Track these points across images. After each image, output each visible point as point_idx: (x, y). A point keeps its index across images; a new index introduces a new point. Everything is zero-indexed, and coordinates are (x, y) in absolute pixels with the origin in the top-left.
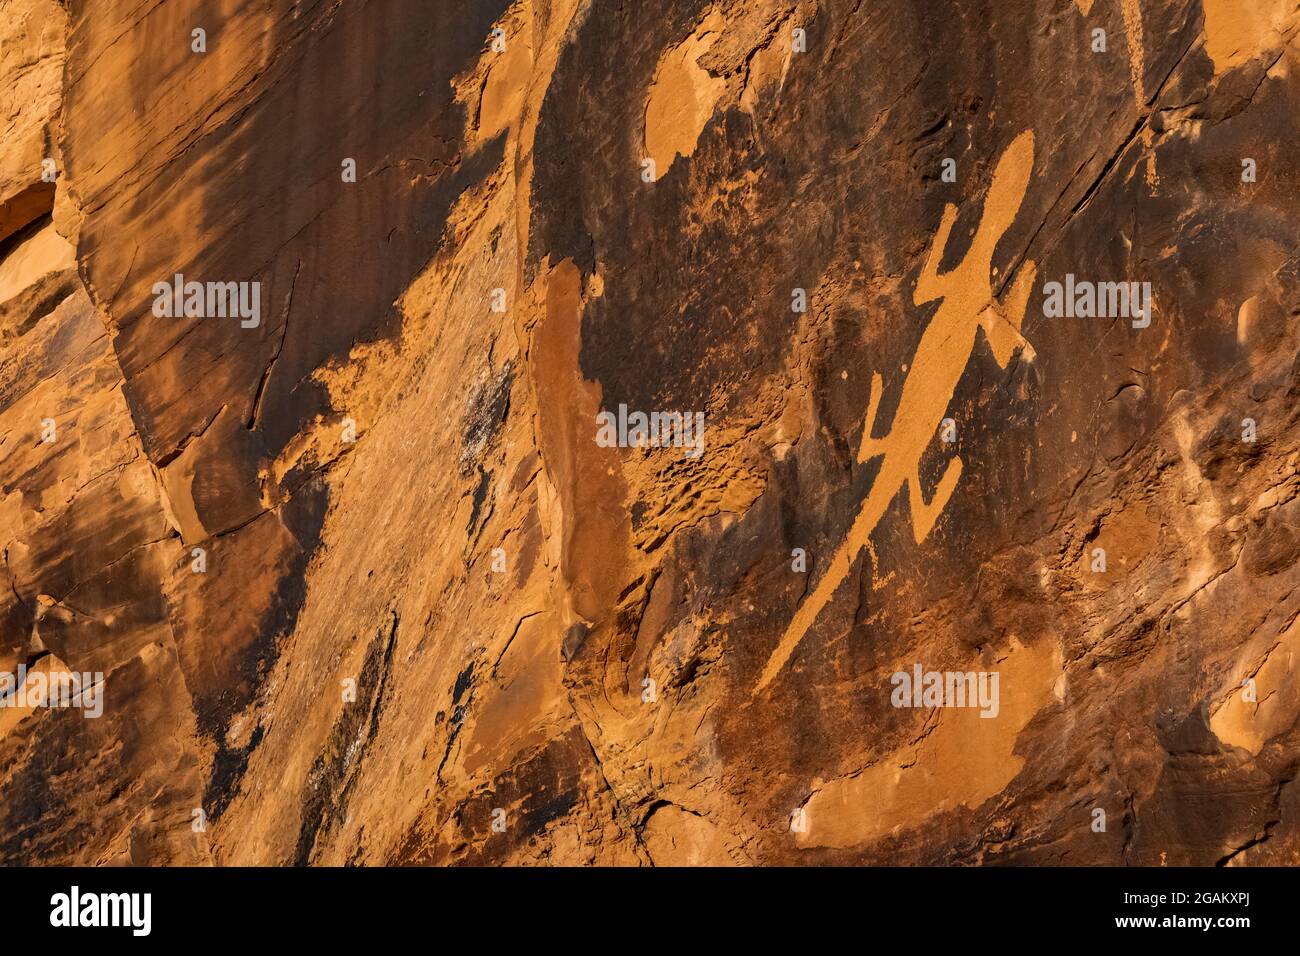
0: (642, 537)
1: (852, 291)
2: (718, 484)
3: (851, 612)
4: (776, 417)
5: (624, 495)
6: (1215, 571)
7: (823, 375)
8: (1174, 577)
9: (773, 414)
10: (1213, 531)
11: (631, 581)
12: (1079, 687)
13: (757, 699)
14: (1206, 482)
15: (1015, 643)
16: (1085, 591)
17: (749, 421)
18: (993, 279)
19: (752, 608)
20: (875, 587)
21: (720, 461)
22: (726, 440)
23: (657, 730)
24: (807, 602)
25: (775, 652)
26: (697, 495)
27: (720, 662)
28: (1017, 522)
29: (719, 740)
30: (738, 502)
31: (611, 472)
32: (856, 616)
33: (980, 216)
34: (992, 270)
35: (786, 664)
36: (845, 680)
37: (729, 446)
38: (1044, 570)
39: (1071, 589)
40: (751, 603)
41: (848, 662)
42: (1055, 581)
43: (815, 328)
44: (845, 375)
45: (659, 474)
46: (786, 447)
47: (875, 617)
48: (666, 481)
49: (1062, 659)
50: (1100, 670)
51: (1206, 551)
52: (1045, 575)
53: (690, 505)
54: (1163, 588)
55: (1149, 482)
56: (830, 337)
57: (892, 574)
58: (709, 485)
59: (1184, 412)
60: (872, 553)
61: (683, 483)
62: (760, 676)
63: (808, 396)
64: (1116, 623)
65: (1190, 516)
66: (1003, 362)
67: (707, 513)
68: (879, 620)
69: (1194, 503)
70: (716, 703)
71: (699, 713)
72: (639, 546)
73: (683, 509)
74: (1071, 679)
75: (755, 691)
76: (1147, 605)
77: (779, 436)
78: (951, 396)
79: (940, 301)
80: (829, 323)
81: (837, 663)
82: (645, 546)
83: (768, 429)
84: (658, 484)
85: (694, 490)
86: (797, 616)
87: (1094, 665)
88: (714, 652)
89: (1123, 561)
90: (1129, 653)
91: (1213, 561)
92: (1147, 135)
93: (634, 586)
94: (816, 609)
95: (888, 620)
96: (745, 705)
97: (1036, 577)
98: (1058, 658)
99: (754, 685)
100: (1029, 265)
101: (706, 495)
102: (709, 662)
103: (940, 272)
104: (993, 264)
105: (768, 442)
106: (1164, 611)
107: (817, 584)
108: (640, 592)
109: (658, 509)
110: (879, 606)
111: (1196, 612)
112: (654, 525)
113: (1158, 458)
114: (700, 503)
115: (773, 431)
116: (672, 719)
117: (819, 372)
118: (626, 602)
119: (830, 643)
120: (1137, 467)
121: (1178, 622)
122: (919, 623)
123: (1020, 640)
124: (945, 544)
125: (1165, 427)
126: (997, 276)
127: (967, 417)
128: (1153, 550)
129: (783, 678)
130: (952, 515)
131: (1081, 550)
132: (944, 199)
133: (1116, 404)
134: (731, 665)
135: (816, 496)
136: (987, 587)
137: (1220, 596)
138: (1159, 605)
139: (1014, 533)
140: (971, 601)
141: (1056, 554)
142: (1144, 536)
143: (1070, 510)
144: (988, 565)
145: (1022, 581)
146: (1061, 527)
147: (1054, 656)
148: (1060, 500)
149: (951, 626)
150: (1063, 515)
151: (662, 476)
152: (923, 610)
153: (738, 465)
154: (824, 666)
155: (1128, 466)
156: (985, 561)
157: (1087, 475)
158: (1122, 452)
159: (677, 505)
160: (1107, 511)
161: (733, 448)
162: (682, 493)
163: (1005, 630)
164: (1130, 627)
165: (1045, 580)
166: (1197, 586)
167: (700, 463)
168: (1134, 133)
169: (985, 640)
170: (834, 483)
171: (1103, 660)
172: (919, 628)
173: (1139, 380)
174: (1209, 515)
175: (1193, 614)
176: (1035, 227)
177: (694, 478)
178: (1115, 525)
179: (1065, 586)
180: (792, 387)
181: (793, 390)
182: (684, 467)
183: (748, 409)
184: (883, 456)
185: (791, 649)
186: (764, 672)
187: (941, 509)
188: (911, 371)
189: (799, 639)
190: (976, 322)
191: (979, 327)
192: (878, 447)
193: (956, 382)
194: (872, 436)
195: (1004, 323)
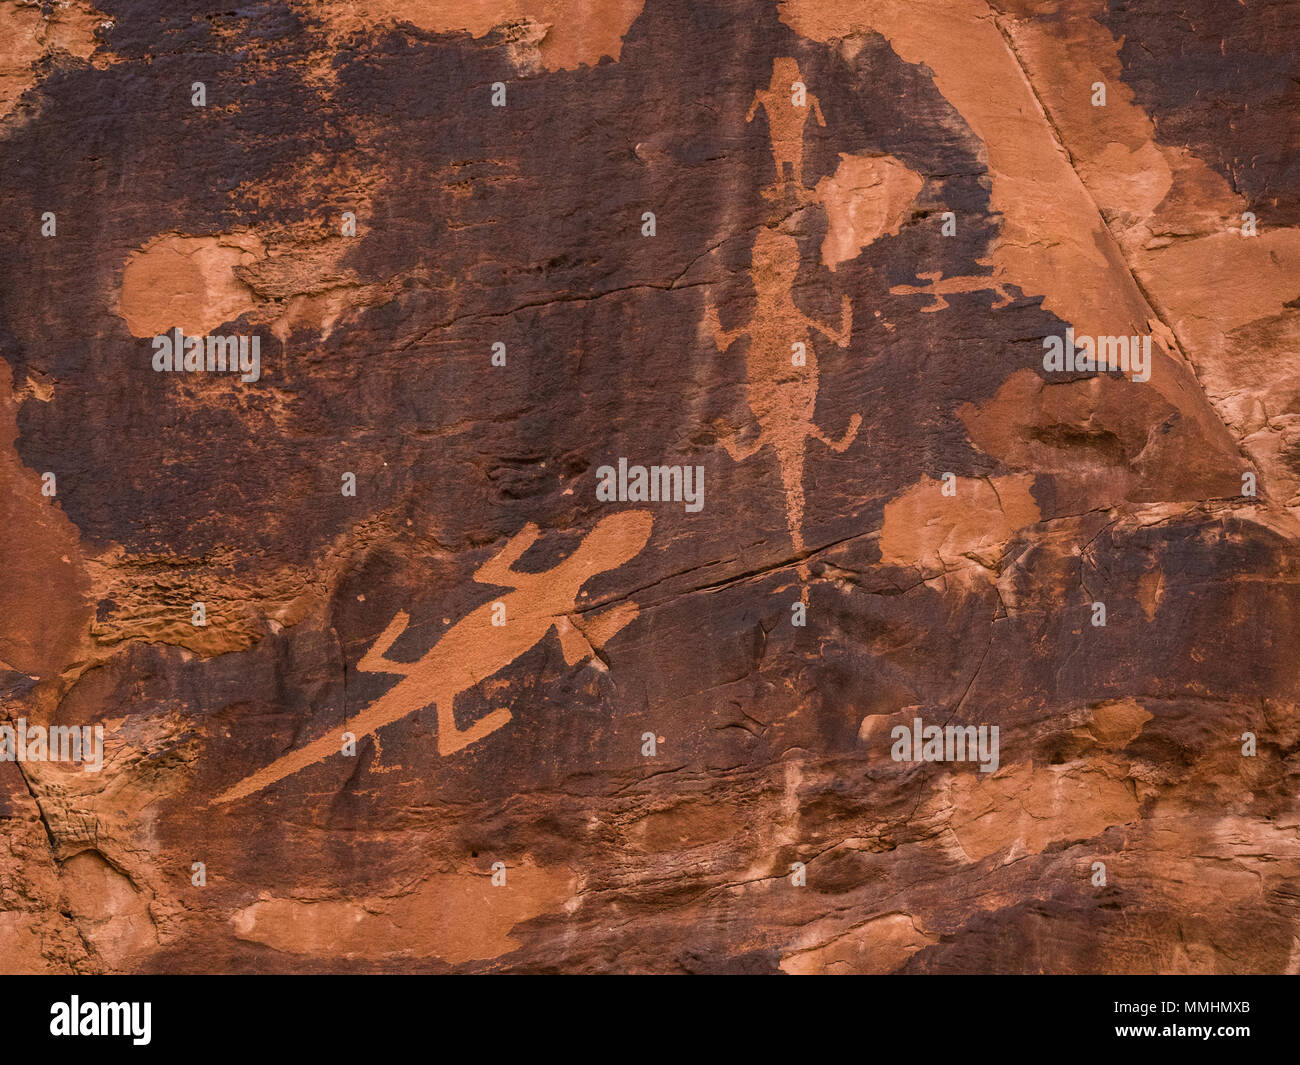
0: (106, 629)
1: (397, 540)
3: (343, 779)
4: (285, 599)
5: (86, 587)
6: (771, 874)
7: (343, 589)
8: (740, 865)
9: (285, 595)
10: (784, 847)
12: (592, 911)
13: (214, 808)
14: (799, 815)
15: (528, 861)
16: (626, 846)
17: (258, 590)
18: (578, 598)
19: (228, 736)
20: (373, 771)
22: (226, 593)
23: (108, 792)
24: (292, 754)
25: (246, 780)
26: (169, 622)
27: (191, 765)
28: (570, 777)
29: (161, 824)
30: (209, 646)
31: (66, 560)
32: (346, 785)
33: (576, 548)
34: (580, 591)
36: (319, 827)
37: (227, 598)
38: (594, 819)
39: (613, 841)
40: (228, 731)
41: (327, 815)
42: (600, 830)
43: (351, 550)
44: (361, 598)
45: (135, 587)
46: (280, 626)
47: (366, 793)
48: (143, 596)
49: (582, 886)
50: (614, 906)
51: (772, 858)
52: (594, 823)
53: (158, 627)
54: (726, 869)
55: (748, 796)
56: (360, 563)
57: (398, 767)
59: (799, 762)
60: (377, 743)
61: (160, 606)
62: (224, 791)
63: (326, 597)
64: (656, 878)
65: (772, 830)
66: (571, 660)
67: (169, 641)
68: (370, 796)
69: (780, 824)
70: (167, 795)
71: (149, 796)
72: (95, 636)
73: (150, 627)
74: (586, 902)
75: (214, 802)
76: (707, 874)
77: (280, 613)
78: (509, 663)
79: (512, 589)
80: (365, 552)
81: (315, 811)
82: (100, 638)
83: (273, 604)
84: (132, 595)
85: (170, 617)
86: (280, 761)
87: (613, 900)
88: (188, 754)
89: (683, 840)
90: (654, 902)
91: (773, 867)
92: (803, 571)
93: (75, 666)
94: (303, 763)
95: (379, 799)
96: (200, 808)
97: (585, 821)
98: (578, 883)
99: (214, 796)
100: (631, 605)
101: (179, 626)
102: (181, 760)
104: (583, 588)
105: (267, 614)
106: (719, 884)
107: (304, 744)
108: (77, 674)
109: (124, 614)
110: (372, 785)
111: (748, 894)
112: (117, 625)
113: (764, 784)
114: (169, 630)
115: (278, 608)
116: (126, 790)
117: (342, 585)
118: (68, 675)
119: (312, 795)
120: (740, 782)
121: (726, 895)
122: (419, 813)
123: (535, 859)
124: (474, 765)
125: (779, 765)
126: (586, 599)
127: (526, 684)
128: (724, 841)
129: (250, 802)
130: (489, 748)
131: (641, 818)
132: (527, 517)
133: (721, 734)
134: (200, 771)
135: (309, 677)
136: (520, 811)
137: (773, 891)
138: (717, 878)
139: (563, 784)
140: (490, 816)
141: (612, 812)
142: (720, 829)
143: (640, 786)
144: (525, 796)
145: (564, 819)
146: (623, 796)
147: (572, 882)
148: (629, 777)
149: (457, 827)
150: (629, 788)
151: (139, 591)
152: (428, 805)
153: (232, 618)
154: (301, 809)
155: (731, 778)
156: (522, 793)
157: (676, 770)
158: (725, 767)
159: (145, 620)
160: (694, 801)
161: (232, 603)
162: (157, 614)
163: (523, 847)
164: (671, 885)
165: (591, 826)
166: (755, 877)
167: (187, 598)
168: (783, 564)
169: (492, 848)
170: (332, 675)
171: (624, 899)
172: (417, 816)
173: (753, 727)
174: (787, 836)
175: (744, 895)
176: (646, 582)
177: (174, 607)
178: (694, 812)
179: (609, 837)
180: (314, 584)
181: (313, 586)
182: (168, 594)
183: (259, 579)
184: (404, 677)
185: (266, 783)
186: (230, 790)
187: (476, 739)
188: (457, 627)
189: (278, 778)
190: (552, 620)
191: (553, 626)
192: (395, 668)
193: (517, 655)
194: (385, 655)
195: (579, 634)
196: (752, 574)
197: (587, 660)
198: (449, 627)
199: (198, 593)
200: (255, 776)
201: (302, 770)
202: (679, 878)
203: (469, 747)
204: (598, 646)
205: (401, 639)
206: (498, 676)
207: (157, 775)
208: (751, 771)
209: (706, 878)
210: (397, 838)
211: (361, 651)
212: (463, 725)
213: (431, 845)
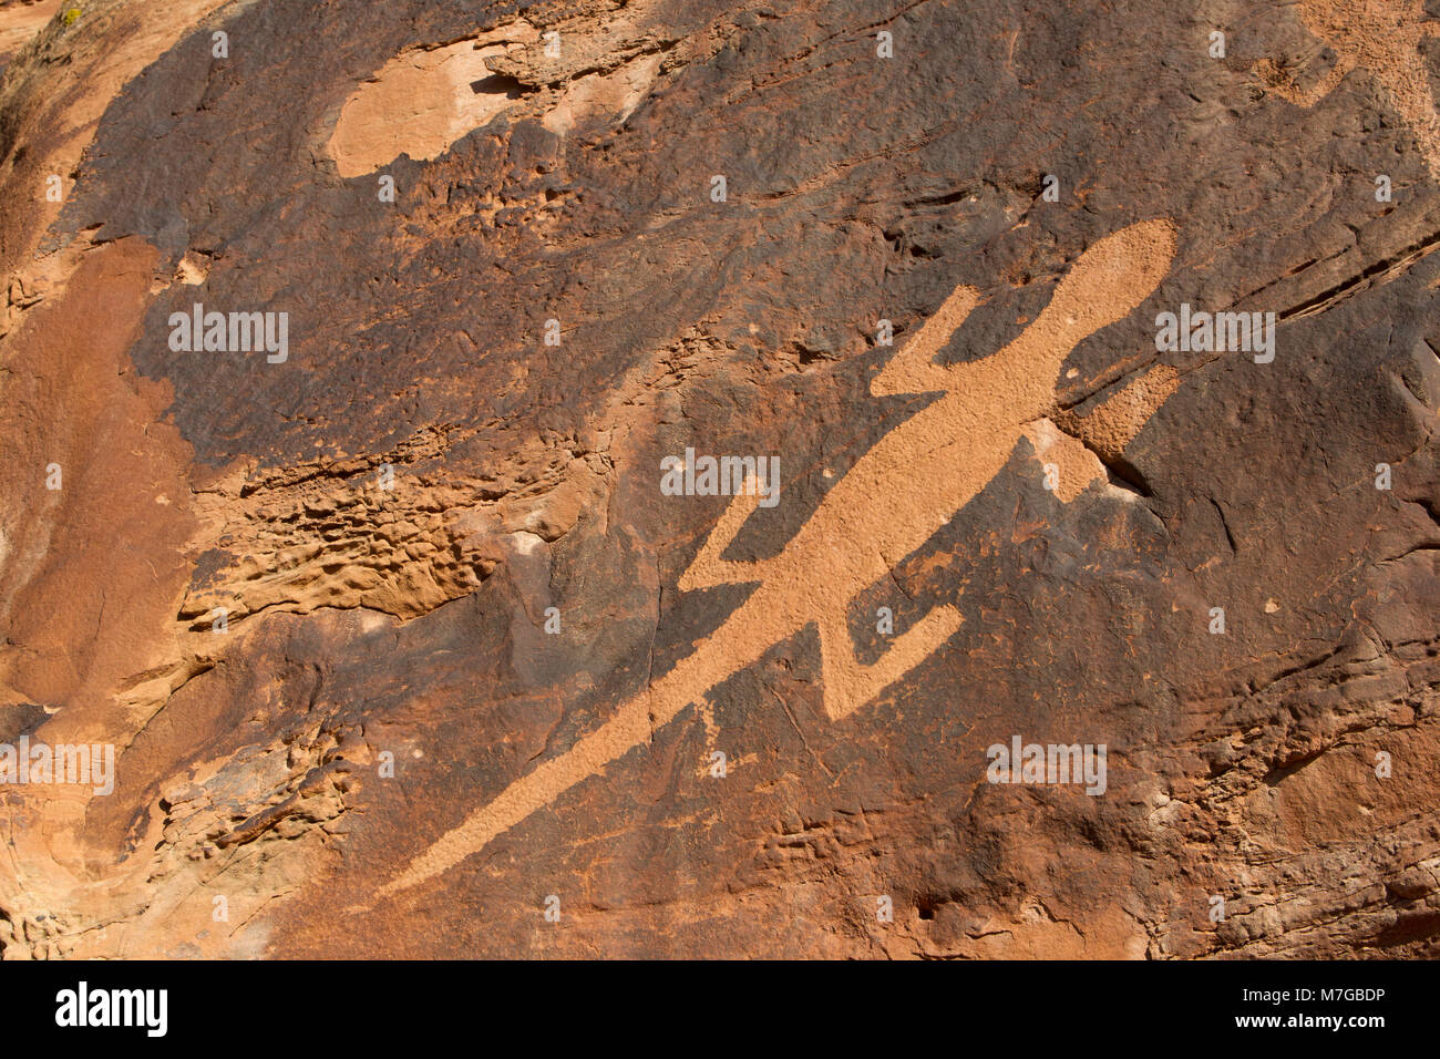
1: (735, 360)
2: (385, 560)
3: (643, 802)
4: (537, 492)
5: (186, 533)
9: (537, 486)
11: (152, 664)
13: (384, 904)
15: (1030, 911)
16: (1243, 846)
17: (487, 485)
18: (1061, 384)
19: (418, 754)
20: (703, 773)
21: (405, 528)
22: (427, 499)
23: (156, 910)
24: (543, 769)
25: (449, 835)
26: (334, 569)
27: (331, 825)
30: (410, 598)
31: (163, 500)
32: (651, 811)
35: (470, 857)
36: (598, 908)
37: (431, 510)
38: (1162, 798)
39: (1213, 840)
40: (418, 746)
42: (1180, 821)
43: (653, 391)
45: (272, 520)
46: (535, 540)
47: (689, 819)
48: (285, 533)
53: (315, 579)
56: (675, 409)
57: (753, 757)
58: (368, 559)
60: (708, 719)
61: (315, 544)
63: (614, 474)
66: (1066, 493)
67: (335, 600)
68: (698, 825)
70: (289, 893)
71: (251, 901)
72: (190, 615)
75: (385, 890)
77: (532, 518)
78: (946, 520)
79: (939, 394)
80: (679, 391)
82: (202, 618)
83: (516, 504)
84: (263, 534)
85: (332, 558)
86: (515, 787)
88: (327, 804)
93: (152, 675)
94: (563, 782)
95: (721, 829)
96: (355, 909)
97: (1139, 806)
99: (387, 879)
100: (1162, 372)
101: (352, 572)
102: (312, 820)
104: (1069, 362)
105: (507, 523)
108: (160, 687)
109: (248, 570)
110: (702, 802)
112: (236, 591)
114: (331, 582)
115: (528, 510)
116: (195, 899)
117: (641, 450)
118: (131, 694)
119: (580, 843)
122: (798, 844)
123: (1050, 907)
124: (898, 729)
126: (1077, 381)
127: (984, 552)
129: (458, 879)
130: (925, 689)
133: (1400, 570)
134: (353, 835)
140: (943, 828)
141: (1196, 777)
143: (1249, 712)
146: (1216, 737)
147: (1136, 946)
148: (1219, 696)
149: (879, 861)
150: (1227, 720)
151: (277, 525)
152: (815, 825)
153: (441, 541)
154: (559, 877)
157: (1320, 661)
159: (289, 573)
161: (440, 516)
162: (308, 558)
163: (1020, 885)
165: (1157, 816)
167: (362, 523)
169: (956, 896)
170: (629, 607)
172: (794, 852)
177: (340, 542)
178: (1382, 747)
179: (1202, 833)
180: (587, 456)
181: (587, 460)
182: (328, 521)
183: (487, 468)
184: (759, 585)
186: (417, 862)
187: (897, 675)
188: (848, 480)
189: (510, 822)
190: (1019, 431)
191: (1023, 439)
192: (740, 573)
193: (959, 505)
194: (725, 555)
195: (1076, 444)
197: (1098, 487)
199: (382, 509)
201: (560, 796)
206: (927, 550)
211: (686, 557)
212: (869, 653)
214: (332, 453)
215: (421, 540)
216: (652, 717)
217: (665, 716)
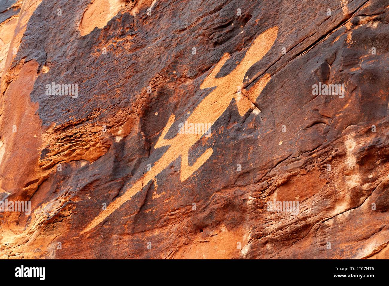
0: (44, 162)
1: (169, 82)
2: (85, 147)
3: (139, 206)
4: (121, 125)
5: (40, 145)
6: (349, 207)
7: (146, 112)
8: (328, 206)
9: (120, 123)
10: (354, 188)
11: (33, 180)
12: (255, 252)
13: (82, 236)
14: (358, 166)
15: (224, 229)
17: (108, 125)
19: (90, 198)
20: (153, 197)
21: (89, 138)
22: (95, 130)
23: (30, 241)
24: (118, 200)
25: (96, 218)
26: (74, 151)
27: (69, 218)
28: (239, 177)
29: (58, 250)
30: (92, 157)
31: (35, 136)
32: (141, 208)
33: (244, 57)
34: (245, 77)
35: (100, 223)
36: (128, 234)
37: (95, 133)
38: (250, 198)
39: (262, 208)
40: (89, 196)
41: (132, 227)
42: (255, 203)
44: (156, 114)
45: (58, 139)
46: (121, 138)
47: (150, 210)
48: (61, 142)
49: (249, 238)
50: (268, 246)
51: (348, 197)
52: (251, 200)
53: (69, 154)
54: (320, 211)
55: (325, 163)
56: (154, 98)
57: (164, 193)
58: (81, 147)
59: (353, 134)
60: (155, 183)
61: (69, 145)
62: (86, 226)
63: (138, 118)
64: (285, 224)
65: (344, 180)
66: (242, 114)
67: (75, 159)
68: (152, 211)
69: (347, 175)
71: (52, 238)
72: (41, 166)
74: (252, 247)
75: (82, 233)
76: (310, 217)
77: (119, 132)
78: (213, 124)
79: (215, 88)
80: (156, 92)
81: (126, 226)
82: (44, 167)
83: (115, 129)
84: (57, 143)
85: (73, 148)
87: (266, 243)
88: (67, 213)
89: (297, 198)
90: (288, 239)
91: (350, 202)
93: (33, 182)
94: (121, 203)
95: (157, 212)
96: (75, 238)
97: (245, 200)
98: (247, 237)
99: (82, 230)
100: (267, 75)
101: (78, 151)
102: (64, 217)
103: (217, 77)
104: (246, 75)
105: (113, 134)
106: (318, 221)
107: (124, 193)
108: (35, 185)
109: (54, 153)
110: (153, 205)
111: (336, 223)
112: (51, 159)
113: (333, 153)
114: (74, 154)
115: (117, 130)
116: (39, 238)
117: (146, 111)
118: (28, 188)
119: (125, 218)
120: (319, 156)
121: (324, 227)
122: (173, 215)
123: (227, 227)
124: (196, 183)
125: (340, 140)
126: (248, 80)
127: (220, 132)
128: (318, 194)
129: (98, 229)
130: (202, 172)
131: (273, 191)
132: (224, 52)
133: (310, 130)
134: (74, 219)
135: (131, 158)
136: (216, 202)
137: (351, 218)
138: (316, 218)
139: (236, 182)
140: (204, 208)
141: (258, 191)
142: (314, 187)
143: (272, 173)
144: (219, 193)
145: (236, 201)
146: (264, 180)
147: (245, 236)
148: (266, 169)
149: (190, 218)
150: (267, 175)
151: (60, 140)
152: (177, 209)
153: (97, 141)
154: (120, 227)
155: (314, 155)
156: (217, 192)
157: (287, 158)
158: (311, 149)
159: (63, 153)
160: (297, 174)
161: (97, 134)
162: (67, 149)
163: (220, 222)
164: (294, 227)
165: (249, 202)
166: (339, 212)
167: (79, 138)
168: (338, 26)
169: (207, 226)
170: (141, 155)
171: (272, 241)
172: (172, 217)
173: (326, 120)
174: (354, 181)
175: (334, 224)
176: (274, 61)
177: (74, 144)
178: (299, 180)
179: (260, 206)
180: (132, 114)
181: (132, 115)
182: (72, 138)
183: (109, 120)
184: (170, 146)
185: (104, 218)
186: (89, 225)
187: (197, 168)
188: (193, 114)
189: (110, 214)
190: (233, 96)
191: (233, 99)
192: (168, 143)
193: (216, 119)
194: (165, 138)
195: (246, 99)
196: (323, 37)
197: (251, 111)
198: (189, 115)
199: (84, 134)
200: (100, 215)
202: (296, 223)
203: (194, 174)
204: (254, 102)
205: (171, 127)
207: (54, 227)
208: (325, 148)
209: (309, 219)
210: (165, 231)
211: (156, 139)
212: (191, 163)
213: (179, 231)
214: (73, 120)
215: (93, 141)
216: (143, 184)
217: (146, 184)
